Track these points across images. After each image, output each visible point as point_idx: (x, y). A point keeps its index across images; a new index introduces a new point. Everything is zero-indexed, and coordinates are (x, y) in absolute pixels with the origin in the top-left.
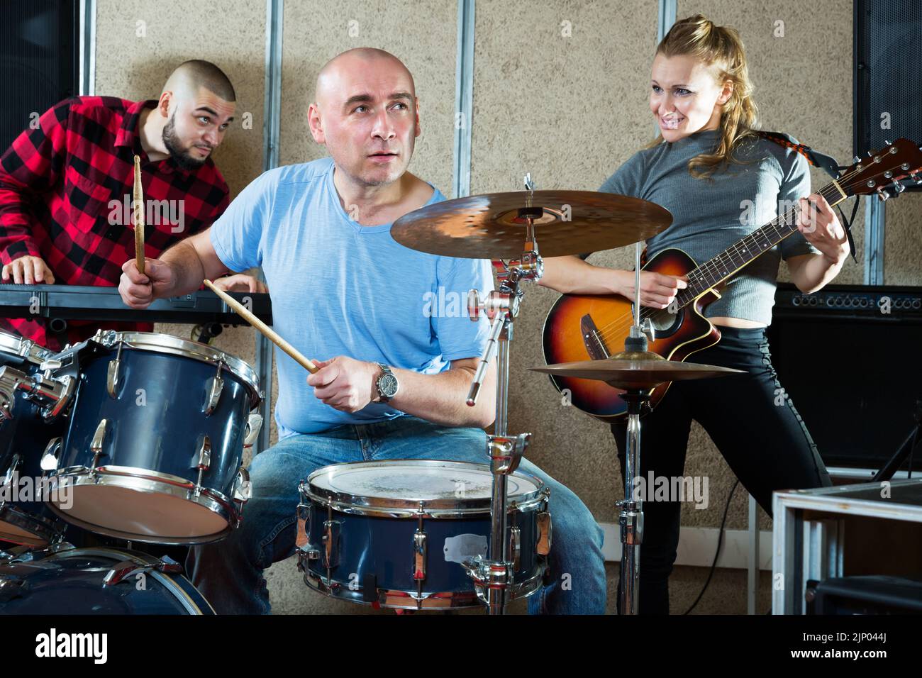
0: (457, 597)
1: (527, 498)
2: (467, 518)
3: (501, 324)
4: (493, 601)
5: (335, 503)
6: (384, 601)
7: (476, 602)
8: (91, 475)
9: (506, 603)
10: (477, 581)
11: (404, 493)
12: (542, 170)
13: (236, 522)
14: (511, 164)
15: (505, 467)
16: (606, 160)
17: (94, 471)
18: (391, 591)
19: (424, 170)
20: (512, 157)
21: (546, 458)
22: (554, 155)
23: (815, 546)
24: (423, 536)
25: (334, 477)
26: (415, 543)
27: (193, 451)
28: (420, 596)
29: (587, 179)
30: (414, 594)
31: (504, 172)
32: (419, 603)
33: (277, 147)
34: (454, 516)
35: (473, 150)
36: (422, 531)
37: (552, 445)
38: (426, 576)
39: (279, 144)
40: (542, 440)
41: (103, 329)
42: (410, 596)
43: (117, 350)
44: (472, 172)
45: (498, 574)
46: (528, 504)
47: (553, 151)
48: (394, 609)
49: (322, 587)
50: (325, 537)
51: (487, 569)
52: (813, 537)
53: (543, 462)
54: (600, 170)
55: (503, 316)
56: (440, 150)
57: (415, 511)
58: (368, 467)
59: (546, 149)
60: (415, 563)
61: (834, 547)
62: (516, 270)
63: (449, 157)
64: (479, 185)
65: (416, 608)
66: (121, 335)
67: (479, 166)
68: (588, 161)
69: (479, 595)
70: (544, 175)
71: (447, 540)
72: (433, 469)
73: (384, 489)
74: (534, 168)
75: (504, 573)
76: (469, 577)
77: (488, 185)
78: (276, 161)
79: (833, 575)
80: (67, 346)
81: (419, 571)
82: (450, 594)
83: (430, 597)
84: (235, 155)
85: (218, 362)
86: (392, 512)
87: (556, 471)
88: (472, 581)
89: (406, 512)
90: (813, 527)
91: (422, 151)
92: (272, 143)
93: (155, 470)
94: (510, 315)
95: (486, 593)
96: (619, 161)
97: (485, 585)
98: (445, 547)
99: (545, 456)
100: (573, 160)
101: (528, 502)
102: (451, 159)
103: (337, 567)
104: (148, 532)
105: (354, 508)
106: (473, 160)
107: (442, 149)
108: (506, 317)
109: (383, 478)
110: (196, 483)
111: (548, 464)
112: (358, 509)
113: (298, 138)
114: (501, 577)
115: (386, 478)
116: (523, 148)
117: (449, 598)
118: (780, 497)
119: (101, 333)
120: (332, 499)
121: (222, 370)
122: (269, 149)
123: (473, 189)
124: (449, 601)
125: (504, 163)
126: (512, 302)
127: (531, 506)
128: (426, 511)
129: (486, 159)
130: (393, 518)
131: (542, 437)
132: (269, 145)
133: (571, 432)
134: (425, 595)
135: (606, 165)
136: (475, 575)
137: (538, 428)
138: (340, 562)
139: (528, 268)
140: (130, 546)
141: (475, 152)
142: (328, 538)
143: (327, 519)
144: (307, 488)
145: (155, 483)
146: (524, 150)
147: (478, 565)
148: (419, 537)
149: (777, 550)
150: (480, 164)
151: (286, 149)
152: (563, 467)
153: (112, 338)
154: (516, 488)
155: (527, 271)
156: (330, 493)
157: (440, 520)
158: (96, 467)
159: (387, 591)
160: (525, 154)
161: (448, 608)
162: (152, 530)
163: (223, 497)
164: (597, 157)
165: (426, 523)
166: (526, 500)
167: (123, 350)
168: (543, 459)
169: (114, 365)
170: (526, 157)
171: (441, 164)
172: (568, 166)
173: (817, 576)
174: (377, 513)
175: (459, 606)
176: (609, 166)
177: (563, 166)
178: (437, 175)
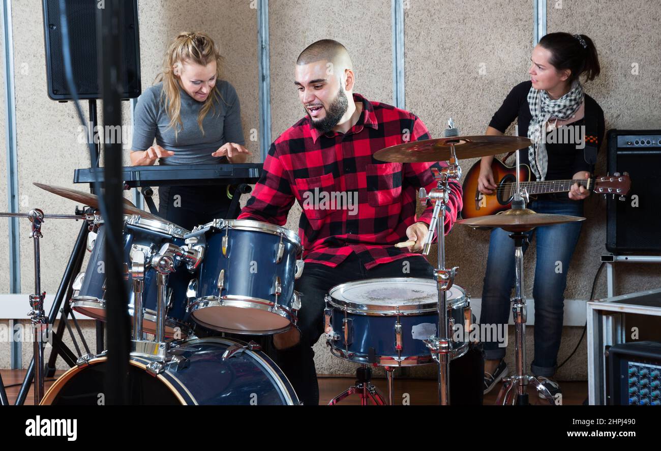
0: (420, 359)
1: (458, 301)
2: (425, 314)
3: (439, 208)
4: (442, 360)
5: (349, 308)
6: (379, 363)
7: (432, 361)
8: (219, 301)
9: (449, 361)
10: (432, 350)
11: (387, 301)
12: (455, 56)
13: (295, 322)
14: (433, 53)
15: (445, 287)
16: (500, 47)
17: (221, 299)
18: (383, 357)
19: (372, 58)
20: (433, 47)
21: (466, 256)
22: (463, 43)
23: (608, 328)
24: (400, 326)
25: (344, 292)
26: (395, 330)
27: (271, 284)
28: (399, 359)
29: (487, 60)
30: (396, 358)
31: (428, 58)
32: (400, 363)
33: (268, 47)
34: (416, 313)
35: (406, 43)
36: (399, 323)
37: (470, 247)
38: (402, 348)
39: (269, 45)
40: (463, 244)
41: (216, 219)
42: (394, 359)
43: (225, 230)
44: (406, 59)
45: (444, 345)
46: (458, 304)
47: (462, 41)
48: (384, 366)
49: (343, 355)
50: (343, 327)
51: (437, 343)
52: (608, 324)
53: (464, 259)
54: (496, 53)
55: (440, 203)
56: (382, 44)
57: (395, 312)
58: (362, 283)
59: (457, 41)
60: (396, 340)
61: (619, 328)
62: (446, 175)
63: (389, 49)
64: (410, 67)
65: (398, 366)
66: (227, 222)
67: (410, 54)
68: (487, 47)
69: (433, 357)
70: (456, 59)
71: (414, 327)
72: (400, 283)
73: (375, 298)
74: (449, 54)
75: (447, 345)
76: (427, 348)
77: (417, 67)
78: (268, 57)
79: (620, 342)
80: (195, 227)
81: (399, 345)
82: (415, 357)
83: (405, 359)
84: (239, 54)
85: (280, 234)
86: (381, 313)
87: (474, 265)
88: (429, 350)
89: (390, 313)
90: (607, 318)
91: (369, 46)
92: (264, 44)
93: (250, 296)
94: (444, 202)
95: (437, 356)
96: (509, 47)
97: (437, 352)
98: (412, 331)
99: (465, 254)
100: (476, 47)
101: (458, 303)
102: (391, 50)
103: (351, 344)
104: (244, 329)
105: (358, 311)
106: (406, 51)
107: (384, 43)
108: (442, 203)
109: (372, 291)
110: (275, 302)
111: (468, 259)
112: (361, 311)
113: (282, 40)
114: (445, 347)
115: (374, 291)
116: (441, 40)
117: (415, 359)
118: (590, 304)
119: (216, 221)
120: (347, 306)
121: (283, 238)
122: (262, 48)
123: (407, 70)
124: (416, 361)
125: (428, 51)
126: (444, 194)
127: (460, 305)
128: (401, 312)
129: (415, 49)
130: (382, 316)
131: (463, 242)
132: (262, 45)
133: (483, 237)
134: (403, 358)
135: (500, 50)
136: (431, 347)
137: (459, 235)
138: (353, 341)
139: (453, 173)
140: (223, 335)
141: (407, 45)
142: (345, 328)
143: (344, 318)
144: (330, 299)
145: (250, 303)
146: (441, 41)
147: (432, 341)
148: (398, 326)
149: (589, 330)
150: (411, 53)
151: (274, 48)
152: (478, 262)
153: (221, 223)
154: (451, 294)
155: (452, 175)
156: (345, 303)
157: (408, 316)
158: (221, 296)
159: (381, 357)
160: (443, 45)
161: (416, 365)
162: (245, 327)
163: (287, 308)
164: (493, 45)
165: (401, 318)
166: (457, 302)
167: (228, 230)
168: (464, 257)
169: (225, 239)
170: (443, 47)
171: (383, 54)
172: (473, 51)
173: (611, 344)
174: (373, 313)
175: (421, 363)
176: (502, 50)
177: (470, 51)
178: (381, 62)
